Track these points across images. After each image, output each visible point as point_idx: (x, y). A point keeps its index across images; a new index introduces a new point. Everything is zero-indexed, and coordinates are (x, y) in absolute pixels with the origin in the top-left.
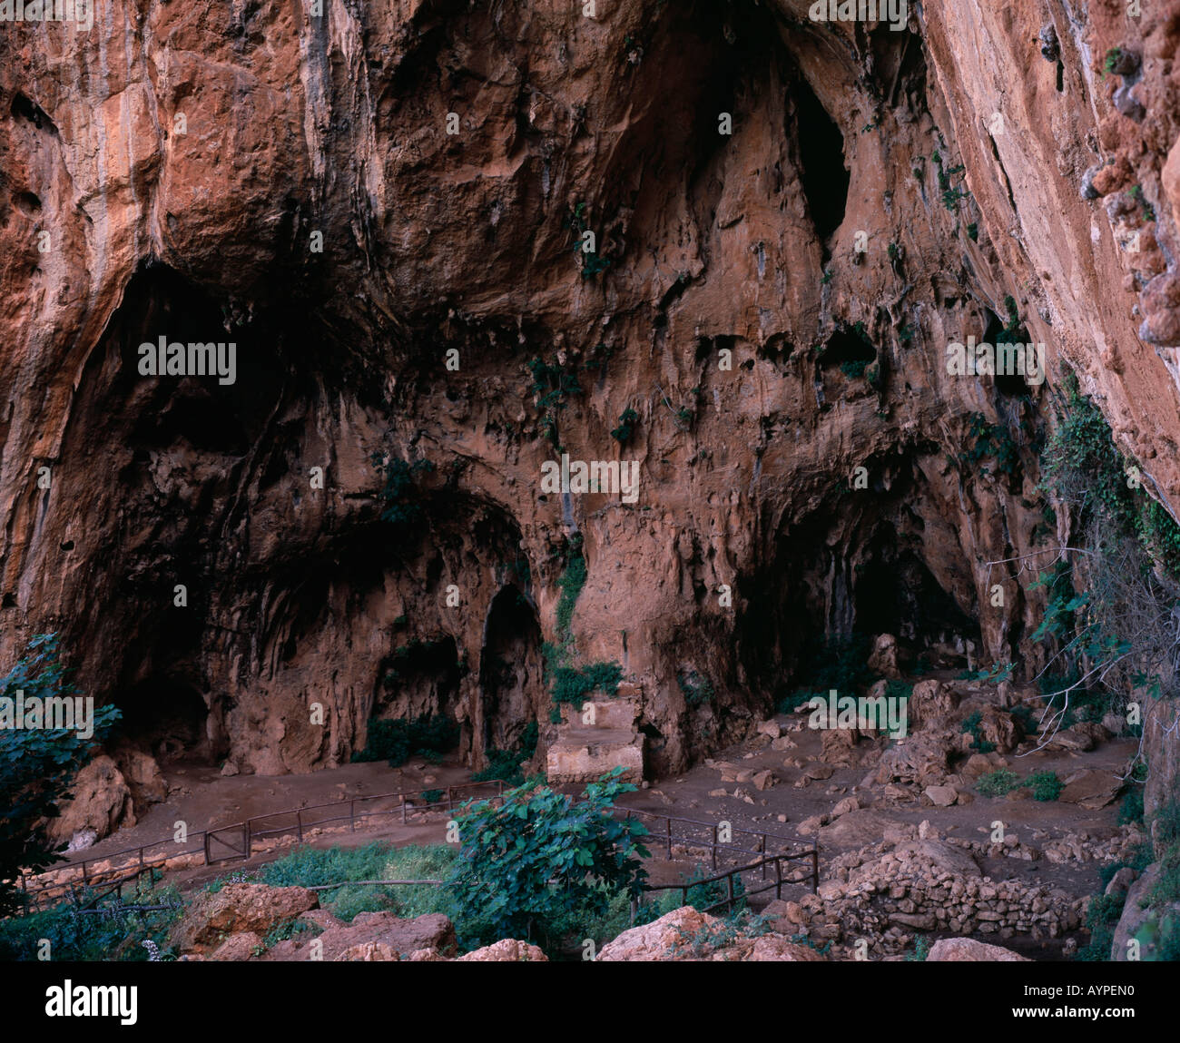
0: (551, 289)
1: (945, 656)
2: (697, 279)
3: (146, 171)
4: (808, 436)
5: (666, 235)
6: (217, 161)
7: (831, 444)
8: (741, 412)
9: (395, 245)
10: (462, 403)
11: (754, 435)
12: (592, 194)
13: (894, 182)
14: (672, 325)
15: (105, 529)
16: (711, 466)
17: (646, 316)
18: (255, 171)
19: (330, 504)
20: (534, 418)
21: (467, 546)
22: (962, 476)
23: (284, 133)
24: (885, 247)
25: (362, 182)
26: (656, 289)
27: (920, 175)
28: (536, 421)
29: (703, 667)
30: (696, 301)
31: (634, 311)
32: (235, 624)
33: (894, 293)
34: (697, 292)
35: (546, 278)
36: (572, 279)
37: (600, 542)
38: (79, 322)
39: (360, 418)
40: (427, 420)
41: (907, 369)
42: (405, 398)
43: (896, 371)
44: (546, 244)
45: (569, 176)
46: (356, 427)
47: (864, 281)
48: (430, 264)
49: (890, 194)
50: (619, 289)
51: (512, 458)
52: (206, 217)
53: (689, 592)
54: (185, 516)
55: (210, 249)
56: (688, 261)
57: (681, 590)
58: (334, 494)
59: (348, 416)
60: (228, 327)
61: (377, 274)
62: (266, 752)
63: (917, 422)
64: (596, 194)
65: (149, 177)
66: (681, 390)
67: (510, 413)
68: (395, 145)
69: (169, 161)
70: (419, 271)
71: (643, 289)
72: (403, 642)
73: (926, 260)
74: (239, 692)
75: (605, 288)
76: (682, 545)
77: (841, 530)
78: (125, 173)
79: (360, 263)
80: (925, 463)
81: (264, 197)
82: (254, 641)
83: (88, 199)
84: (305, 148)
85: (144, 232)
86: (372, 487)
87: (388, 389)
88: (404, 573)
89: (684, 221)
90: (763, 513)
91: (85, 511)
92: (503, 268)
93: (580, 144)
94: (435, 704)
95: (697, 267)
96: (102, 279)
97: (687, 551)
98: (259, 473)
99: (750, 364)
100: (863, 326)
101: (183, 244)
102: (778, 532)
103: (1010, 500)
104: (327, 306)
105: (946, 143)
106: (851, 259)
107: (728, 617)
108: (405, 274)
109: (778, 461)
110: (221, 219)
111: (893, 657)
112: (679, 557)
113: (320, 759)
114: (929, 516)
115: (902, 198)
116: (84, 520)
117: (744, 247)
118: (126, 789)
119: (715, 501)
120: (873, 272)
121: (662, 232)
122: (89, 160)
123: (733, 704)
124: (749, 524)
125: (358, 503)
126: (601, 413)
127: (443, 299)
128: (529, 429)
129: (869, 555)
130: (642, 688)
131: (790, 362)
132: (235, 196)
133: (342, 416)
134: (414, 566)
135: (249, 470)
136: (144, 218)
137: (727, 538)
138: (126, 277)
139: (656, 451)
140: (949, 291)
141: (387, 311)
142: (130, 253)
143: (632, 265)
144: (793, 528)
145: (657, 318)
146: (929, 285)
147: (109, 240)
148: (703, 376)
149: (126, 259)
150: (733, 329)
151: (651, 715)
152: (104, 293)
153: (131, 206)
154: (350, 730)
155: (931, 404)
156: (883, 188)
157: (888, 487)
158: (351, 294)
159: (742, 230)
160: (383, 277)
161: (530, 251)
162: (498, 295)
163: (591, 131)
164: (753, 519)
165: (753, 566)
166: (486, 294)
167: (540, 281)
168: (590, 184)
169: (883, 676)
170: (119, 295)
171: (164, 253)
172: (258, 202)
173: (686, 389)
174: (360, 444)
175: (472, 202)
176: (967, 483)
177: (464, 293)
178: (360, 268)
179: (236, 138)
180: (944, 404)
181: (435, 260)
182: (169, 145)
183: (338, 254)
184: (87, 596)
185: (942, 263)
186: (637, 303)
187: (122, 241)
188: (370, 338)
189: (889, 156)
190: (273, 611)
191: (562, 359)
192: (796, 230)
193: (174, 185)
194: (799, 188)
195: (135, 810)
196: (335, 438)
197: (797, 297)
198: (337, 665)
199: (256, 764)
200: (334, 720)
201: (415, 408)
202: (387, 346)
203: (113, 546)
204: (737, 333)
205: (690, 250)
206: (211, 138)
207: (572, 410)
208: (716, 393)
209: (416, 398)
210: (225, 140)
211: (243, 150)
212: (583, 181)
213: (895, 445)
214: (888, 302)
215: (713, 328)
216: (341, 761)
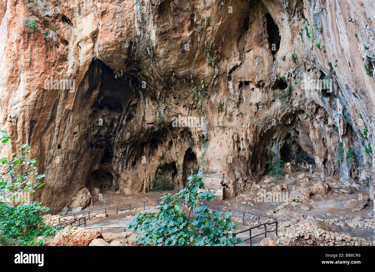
0: (200, 68)
1: (304, 169)
2: (239, 66)
3: (94, 34)
4: (268, 109)
5: (231, 55)
6: (112, 31)
7: (275, 111)
8: (250, 102)
9: (158, 54)
10: (177, 99)
11: (254, 108)
12: (211, 42)
13: (293, 37)
14: (232, 78)
15: (85, 129)
16: (243, 116)
17: (225, 76)
18: (121, 34)
19: (143, 126)
20: (196, 103)
21: (179, 138)
22: (311, 119)
23: (129, 24)
24: (291, 55)
25: (150, 37)
26: (228, 68)
27: (301, 34)
28: (196, 104)
29: (240, 169)
30: (239, 72)
31: (222, 75)
32: (120, 156)
33: (293, 68)
34: (239, 69)
35: (199, 65)
36: (206, 65)
37: (213, 136)
38: (77, 74)
39: (151, 103)
40: (168, 104)
41: (296, 89)
42: (162, 98)
43: (293, 90)
44: (199, 55)
45: (205, 37)
46: (150, 106)
47: (285, 65)
48: (168, 60)
49: (292, 40)
50: (219, 68)
51: (190, 114)
52: (109, 46)
53: (236, 149)
54: (107, 127)
55: (110, 54)
56: (237, 61)
57: (234, 149)
58: (144, 123)
60: (116, 77)
61: (154, 63)
62: (127, 189)
63: (299, 104)
64: (212, 42)
65: (95, 36)
66: (235, 96)
67: (189, 102)
68: (158, 27)
69: (100, 31)
70: (165, 62)
71: (224, 69)
72: (163, 162)
73: (303, 58)
74: (121, 173)
75: (214, 68)
76: (234, 137)
77: (277, 135)
78: (89, 35)
79: (150, 60)
80: (300, 116)
81: (124, 40)
82: (125, 161)
83: (80, 42)
84: (135, 28)
85: (94, 51)
86: (154, 121)
87: (158, 95)
88: (163, 145)
89: (236, 51)
90: (256, 129)
91: (79, 124)
92: (187, 61)
93: (208, 28)
94: (171, 178)
95: (239, 63)
96: (83, 63)
97: (236, 139)
98: (126, 117)
99: (253, 89)
100: (284, 77)
101: (103, 53)
102: (260, 134)
103: (324, 126)
104: (141, 72)
105: (309, 23)
106: (281, 59)
107: (247, 156)
108: (161, 63)
109: (260, 115)
110: (113, 46)
111: (290, 168)
112: (234, 140)
113: (141, 191)
114: (300, 131)
115: (296, 41)
116: (79, 127)
117: (252, 57)
118: (91, 196)
119: (243, 126)
120: (287, 63)
121: (230, 54)
122: (80, 32)
123: (248, 179)
124: (252, 132)
125: (151, 126)
126: (213, 102)
127: (171, 70)
128: (194, 106)
129: (284, 142)
130: (223, 174)
131: (264, 88)
132: (116, 40)
133: (147, 103)
134: (165, 143)
135: (123, 116)
136: (93, 47)
137: (246, 135)
138: (89, 63)
139: (228, 112)
140: (308, 67)
141: (157, 73)
142: (90, 56)
143: (222, 62)
144: (264, 133)
145: (228, 76)
146: (303, 66)
147: (85, 53)
148: (241, 92)
149: (89, 58)
150: (249, 79)
151: (225, 181)
152: (84, 66)
153: (91, 44)
154: (149, 184)
155: (303, 99)
156: (290, 38)
157: (290, 123)
158: (148, 69)
159: (252, 52)
160: (156, 63)
161: (194, 57)
162: (186, 69)
163: (211, 24)
164: (253, 131)
165: (253, 143)
166: (183, 69)
167: (197, 66)
168: (211, 39)
169: (288, 173)
170: (87, 67)
171: (98, 56)
172: (122, 42)
173: (236, 96)
174: (151, 110)
175: (179, 42)
176: (312, 121)
177: (177, 68)
178: (150, 61)
179: (117, 24)
180: (306, 99)
181: (169, 58)
182: (100, 27)
183: (144, 57)
184: (80, 146)
185: (307, 59)
186: (223, 72)
187: (88, 53)
188: (153, 81)
189: (292, 30)
190: (130, 153)
191: (203, 87)
192: (266, 52)
193: (101, 37)
194: (267, 41)
195: (93, 202)
196: (145, 109)
197: (266, 70)
198: (146, 167)
199: (125, 191)
200: (145, 181)
201: (165, 100)
202: (157, 84)
203: (87, 134)
204: (250, 80)
205: (237, 58)
206: (110, 25)
207: (206, 101)
208: (244, 97)
209: (165, 98)
210: (114, 25)
211: (118, 28)
212: (209, 38)
213: (292, 111)
214: (291, 71)
215: (243, 79)
216: (146, 192)
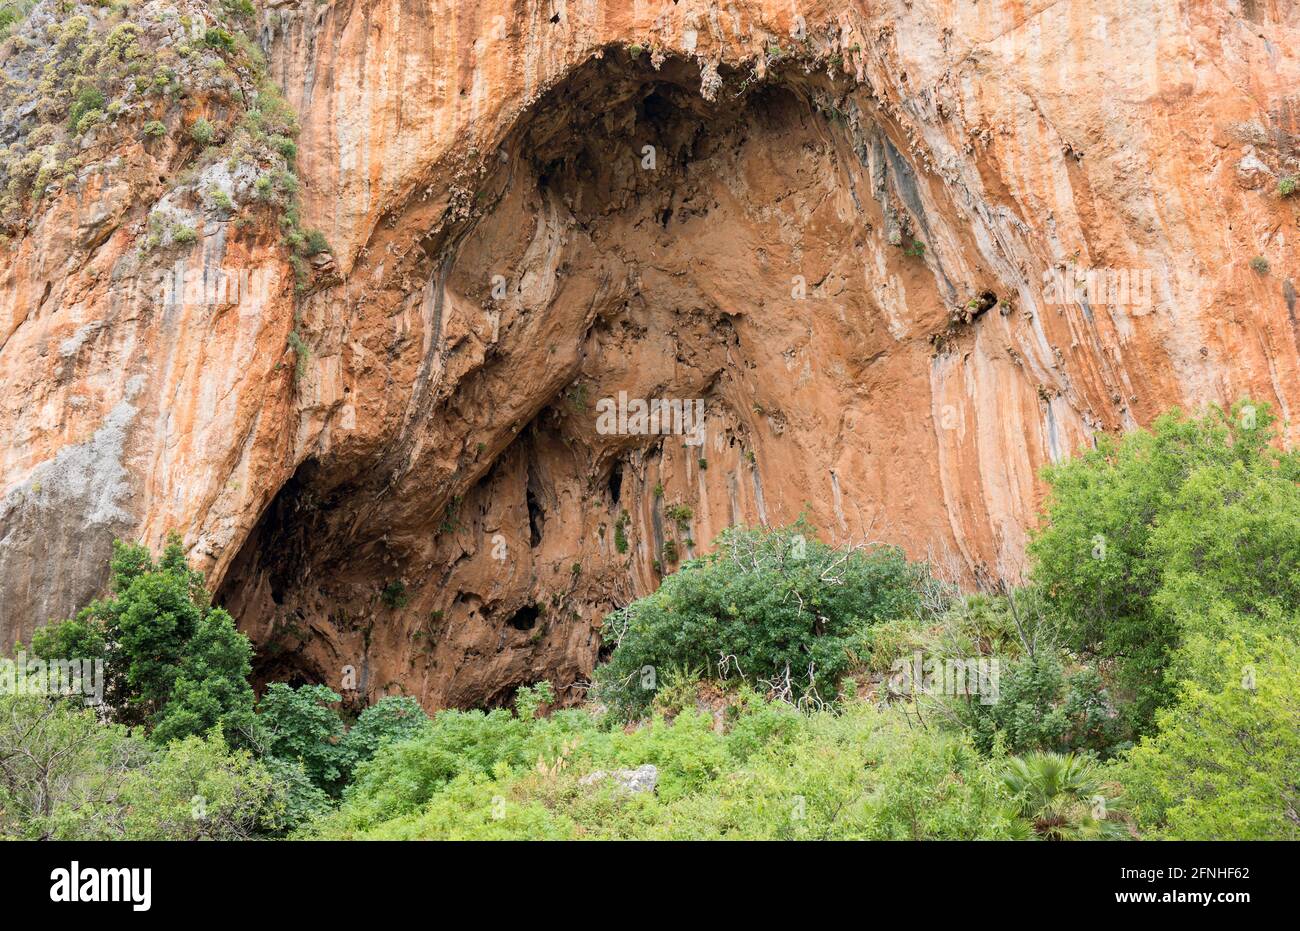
2: (470, 556)
4: (483, 665)
6: (376, 415)
7: (493, 673)
8: (458, 641)
11: (459, 658)
13: (587, 532)
14: (451, 579)
17: (443, 570)
24: (572, 564)
25: (412, 450)
26: (454, 555)
27: (602, 533)
30: (466, 569)
31: (440, 565)
34: (468, 563)
41: (554, 635)
43: (548, 635)
48: (403, 506)
49: (583, 538)
50: (441, 549)
56: (469, 545)
59: (262, 587)
68: (429, 436)
70: (396, 507)
71: (449, 554)
73: (592, 575)
75: (437, 547)
92: (419, 521)
99: (472, 614)
100: (542, 604)
108: (388, 507)
109: (464, 677)
127: (389, 527)
131: (493, 618)
132: (380, 437)
141: (356, 526)
145: (447, 572)
147: (306, 437)
150: (474, 590)
155: (558, 657)
156: (579, 533)
160: (378, 504)
162: (410, 534)
163: (479, 459)
166: (407, 532)
167: (425, 532)
177: (400, 526)
180: (565, 659)
181: (408, 504)
186: (443, 562)
189: (584, 518)
197: (516, 580)
210: (381, 405)
211: (388, 414)
215: (468, 587)
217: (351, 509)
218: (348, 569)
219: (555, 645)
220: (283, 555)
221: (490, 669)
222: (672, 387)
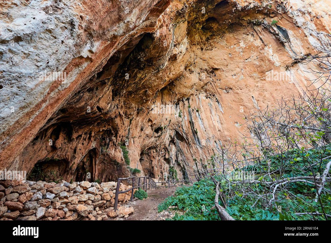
59: (110, 91)
100: (163, 128)
217: (146, 73)
218: (134, 97)
219: (162, 138)
220: (119, 83)
221: (149, 141)
222: (197, 85)
